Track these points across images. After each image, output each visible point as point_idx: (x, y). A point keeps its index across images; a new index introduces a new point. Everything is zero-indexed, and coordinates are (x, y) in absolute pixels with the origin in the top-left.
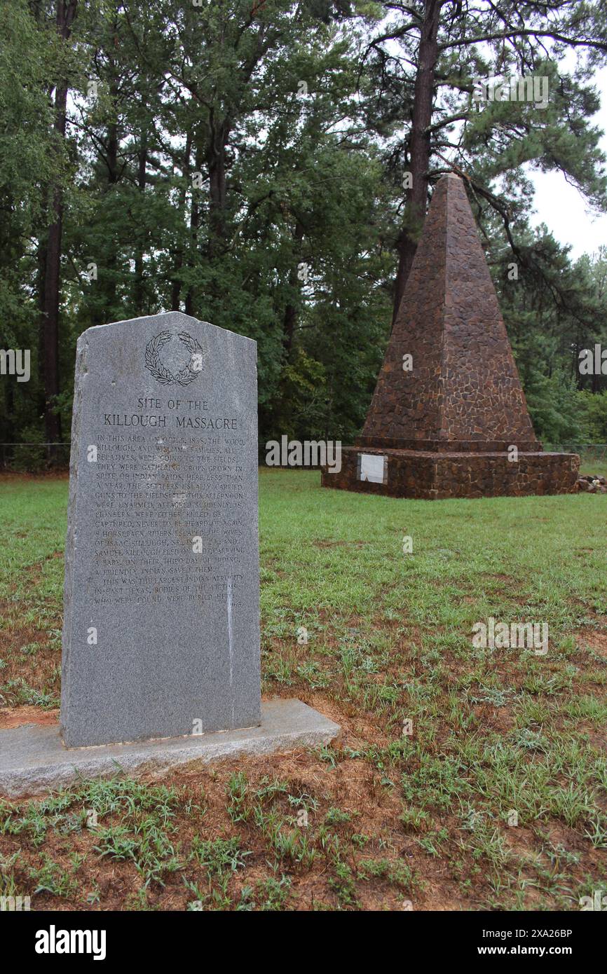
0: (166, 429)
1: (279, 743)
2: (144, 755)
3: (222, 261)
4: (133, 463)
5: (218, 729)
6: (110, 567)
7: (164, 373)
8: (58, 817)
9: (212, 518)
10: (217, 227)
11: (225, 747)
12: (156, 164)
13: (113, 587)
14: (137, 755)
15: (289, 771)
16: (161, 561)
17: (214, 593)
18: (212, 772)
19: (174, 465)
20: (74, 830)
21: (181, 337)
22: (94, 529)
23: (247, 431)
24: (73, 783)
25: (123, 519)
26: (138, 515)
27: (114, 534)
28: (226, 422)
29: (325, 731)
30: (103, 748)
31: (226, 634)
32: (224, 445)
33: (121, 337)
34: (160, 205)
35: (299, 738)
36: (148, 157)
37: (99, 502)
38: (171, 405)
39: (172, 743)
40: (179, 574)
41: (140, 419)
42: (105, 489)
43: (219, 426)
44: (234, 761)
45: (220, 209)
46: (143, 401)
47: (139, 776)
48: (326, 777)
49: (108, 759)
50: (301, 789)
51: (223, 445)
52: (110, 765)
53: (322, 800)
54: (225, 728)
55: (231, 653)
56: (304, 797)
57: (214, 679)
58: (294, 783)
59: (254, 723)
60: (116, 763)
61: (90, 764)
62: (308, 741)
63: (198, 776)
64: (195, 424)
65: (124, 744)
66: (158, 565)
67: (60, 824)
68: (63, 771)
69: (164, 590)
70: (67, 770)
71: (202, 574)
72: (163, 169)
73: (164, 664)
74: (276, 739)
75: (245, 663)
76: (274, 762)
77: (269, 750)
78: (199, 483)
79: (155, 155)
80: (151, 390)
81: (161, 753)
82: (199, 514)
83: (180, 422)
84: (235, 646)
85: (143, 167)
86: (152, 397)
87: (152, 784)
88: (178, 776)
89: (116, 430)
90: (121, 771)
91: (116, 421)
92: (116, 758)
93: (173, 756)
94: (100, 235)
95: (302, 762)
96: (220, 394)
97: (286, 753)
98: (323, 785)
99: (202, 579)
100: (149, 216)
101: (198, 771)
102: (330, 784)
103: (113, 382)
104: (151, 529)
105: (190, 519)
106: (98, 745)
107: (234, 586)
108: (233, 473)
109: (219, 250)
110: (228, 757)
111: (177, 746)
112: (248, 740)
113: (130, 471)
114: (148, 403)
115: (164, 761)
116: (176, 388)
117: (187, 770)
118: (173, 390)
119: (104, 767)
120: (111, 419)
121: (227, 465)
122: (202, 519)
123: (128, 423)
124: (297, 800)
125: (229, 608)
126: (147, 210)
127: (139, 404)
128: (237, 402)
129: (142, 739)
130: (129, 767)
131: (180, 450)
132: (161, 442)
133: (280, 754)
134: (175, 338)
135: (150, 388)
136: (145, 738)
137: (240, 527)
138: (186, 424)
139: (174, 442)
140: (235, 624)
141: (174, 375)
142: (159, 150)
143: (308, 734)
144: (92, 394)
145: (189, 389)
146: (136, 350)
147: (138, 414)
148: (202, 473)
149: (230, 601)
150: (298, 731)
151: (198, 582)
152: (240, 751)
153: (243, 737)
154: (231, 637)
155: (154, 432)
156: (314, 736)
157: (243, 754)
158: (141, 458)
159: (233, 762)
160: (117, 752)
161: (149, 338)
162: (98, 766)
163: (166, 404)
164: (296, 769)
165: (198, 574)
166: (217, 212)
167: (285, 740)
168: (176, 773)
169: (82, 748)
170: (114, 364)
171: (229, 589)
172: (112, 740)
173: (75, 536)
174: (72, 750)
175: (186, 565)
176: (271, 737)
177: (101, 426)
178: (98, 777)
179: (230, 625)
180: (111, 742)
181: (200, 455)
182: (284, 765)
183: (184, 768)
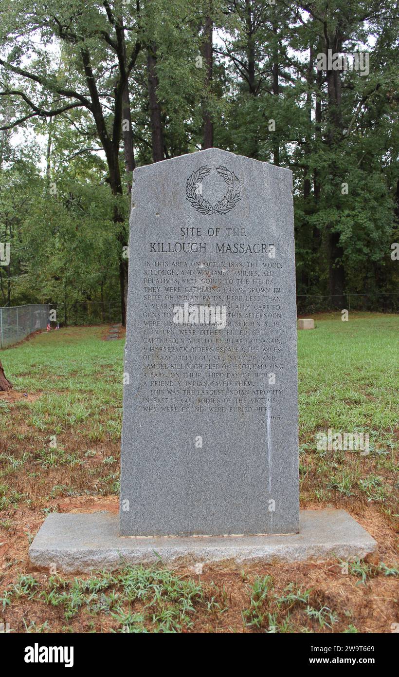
0: (207, 254)
1: (312, 552)
2: (182, 549)
3: (340, 146)
4: (177, 286)
5: (257, 532)
6: (157, 378)
7: (204, 204)
8: (93, 596)
9: (251, 336)
10: (335, 119)
11: (258, 550)
12: (287, 77)
13: (159, 397)
14: (176, 549)
15: (317, 581)
16: (203, 374)
17: (254, 406)
18: (243, 572)
19: (215, 287)
20: (103, 610)
21: (219, 170)
22: (142, 344)
23: (284, 255)
24: (118, 566)
25: (169, 336)
26: (181, 332)
27: (160, 349)
28: (264, 246)
29: (360, 544)
30: (150, 539)
31: (265, 444)
32: (263, 268)
33: (164, 173)
34: (287, 106)
35: (333, 549)
36: (281, 72)
37: (146, 321)
38: (211, 233)
39: (211, 541)
40: (220, 387)
41: (182, 246)
42: (152, 310)
43: (256, 251)
44: (267, 564)
45: (337, 105)
46: (185, 230)
47: (177, 568)
48: (353, 592)
49: (150, 549)
50: (323, 601)
51: (261, 268)
52: (151, 555)
53: (342, 616)
54: (264, 532)
55: (270, 463)
56: (324, 610)
57: (254, 486)
58: (319, 593)
59: (292, 530)
60: (156, 554)
61: (133, 552)
62: (342, 553)
63: (230, 575)
64: (233, 249)
65: (169, 537)
66: (200, 378)
67: (94, 601)
68: (110, 555)
69: (206, 401)
70: (113, 555)
71: (242, 387)
72: (293, 81)
73: (206, 468)
74: (309, 548)
75: (284, 473)
76: (305, 570)
77: (302, 558)
78: (238, 303)
79: (286, 70)
80: (193, 220)
81: (197, 548)
82: (239, 332)
83: (220, 248)
84: (273, 457)
85: (276, 80)
86: (192, 226)
87: (187, 577)
88: (212, 572)
89: (160, 257)
90: (160, 561)
91: (161, 248)
92: (156, 549)
93: (208, 553)
94: (242, 134)
95: (334, 573)
96: (257, 221)
97: (319, 562)
98: (348, 600)
99: (242, 392)
100: (279, 116)
101: (231, 570)
102: (356, 599)
103: (157, 214)
104: (194, 345)
105: (230, 336)
106: (146, 535)
107: (272, 400)
108: (271, 294)
109: (337, 138)
110: (261, 560)
111: (214, 544)
112: (282, 546)
113: (174, 293)
114: (190, 232)
115: (199, 557)
116: (215, 217)
117: (221, 568)
118: (212, 219)
119: (145, 556)
120: (156, 247)
121: (265, 286)
122: (242, 337)
123: (172, 250)
124: (316, 612)
125: (269, 420)
126: (277, 111)
127: (180, 232)
128: (274, 228)
129: (186, 534)
130: (168, 559)
131: (220, 273)
132: (202, 266)
133: (312, 562)
134: (213, 172)
135: (192, 217)
136: (188, 534)
137: (279, 345)
138: (225, 250)
139: (214, 266)
140: (274, 435)
141: (213, 205)
142: (289, 65)
143: (343, 546)
144: (139, 226)
145: (227, 217)
146: (178, 184)
147: (180, 242)
148: (242, 294)
149: (269, 413)
150: (333, 542)
151: (238, 395)
152: (273, 556)
153: (278, 542)
154: (270, 448)
155: (196, 257)
156: (349, 549)
157: (275, 559)
158: (184, 281)
159: (265, 566)
160: (159, 544)
161: (189, 173)
162: (139, 554)
163: (206, 232)
164: (325, 579)
165: (238, 387)
166: (334, 108)
167: (319, 549)
168: (211, 569)
169: (133, 537)
170: (158, 198)
171: (268, 403)
172: (159, 533)
173: (126, 350)
174: (123, 537)
175: (227, 379)
176: (305, 546)
177: (147, 253)
178: (140, 564)
179: (269, 437)
180: (158, 534)
181: (239, 277)
182: (313, 575)
183: (218, 566)
